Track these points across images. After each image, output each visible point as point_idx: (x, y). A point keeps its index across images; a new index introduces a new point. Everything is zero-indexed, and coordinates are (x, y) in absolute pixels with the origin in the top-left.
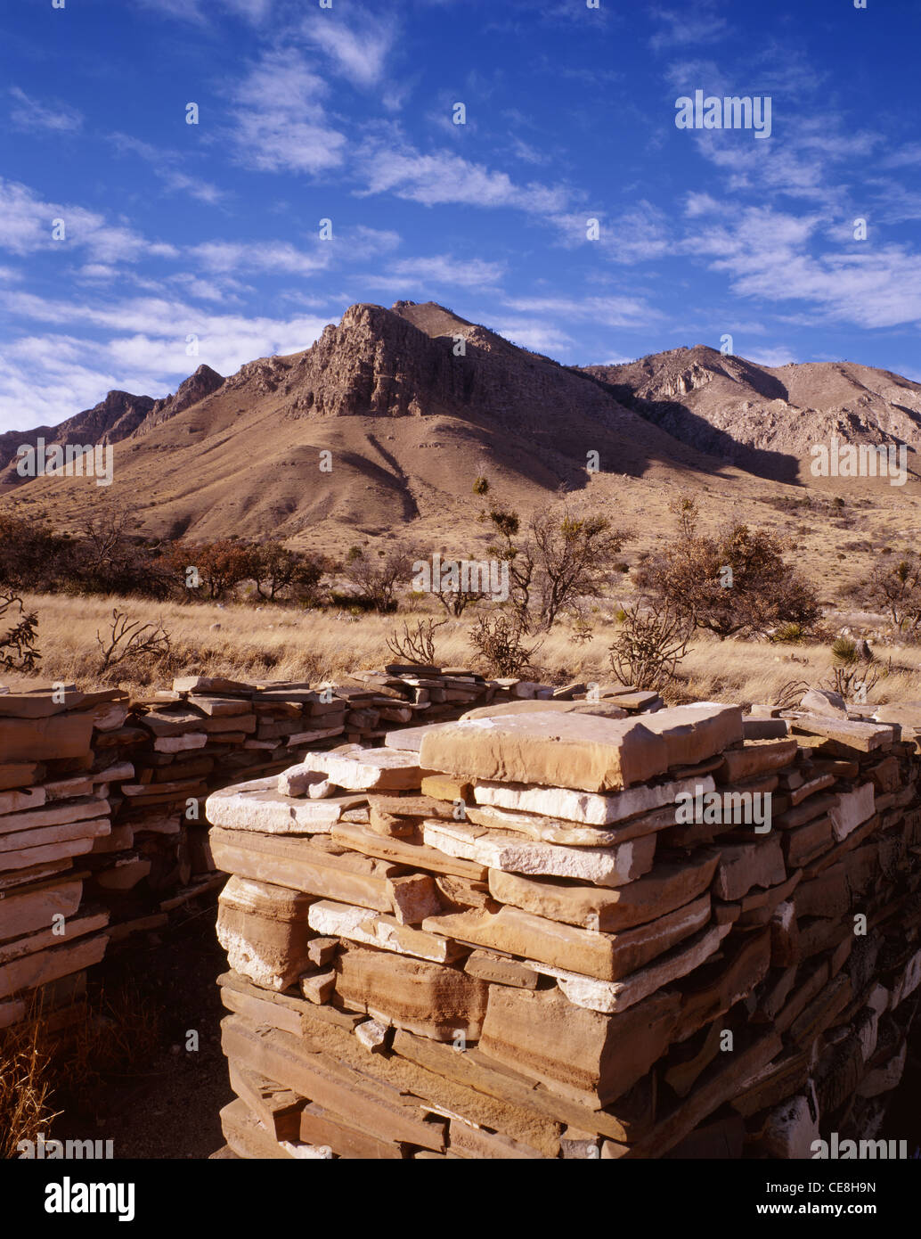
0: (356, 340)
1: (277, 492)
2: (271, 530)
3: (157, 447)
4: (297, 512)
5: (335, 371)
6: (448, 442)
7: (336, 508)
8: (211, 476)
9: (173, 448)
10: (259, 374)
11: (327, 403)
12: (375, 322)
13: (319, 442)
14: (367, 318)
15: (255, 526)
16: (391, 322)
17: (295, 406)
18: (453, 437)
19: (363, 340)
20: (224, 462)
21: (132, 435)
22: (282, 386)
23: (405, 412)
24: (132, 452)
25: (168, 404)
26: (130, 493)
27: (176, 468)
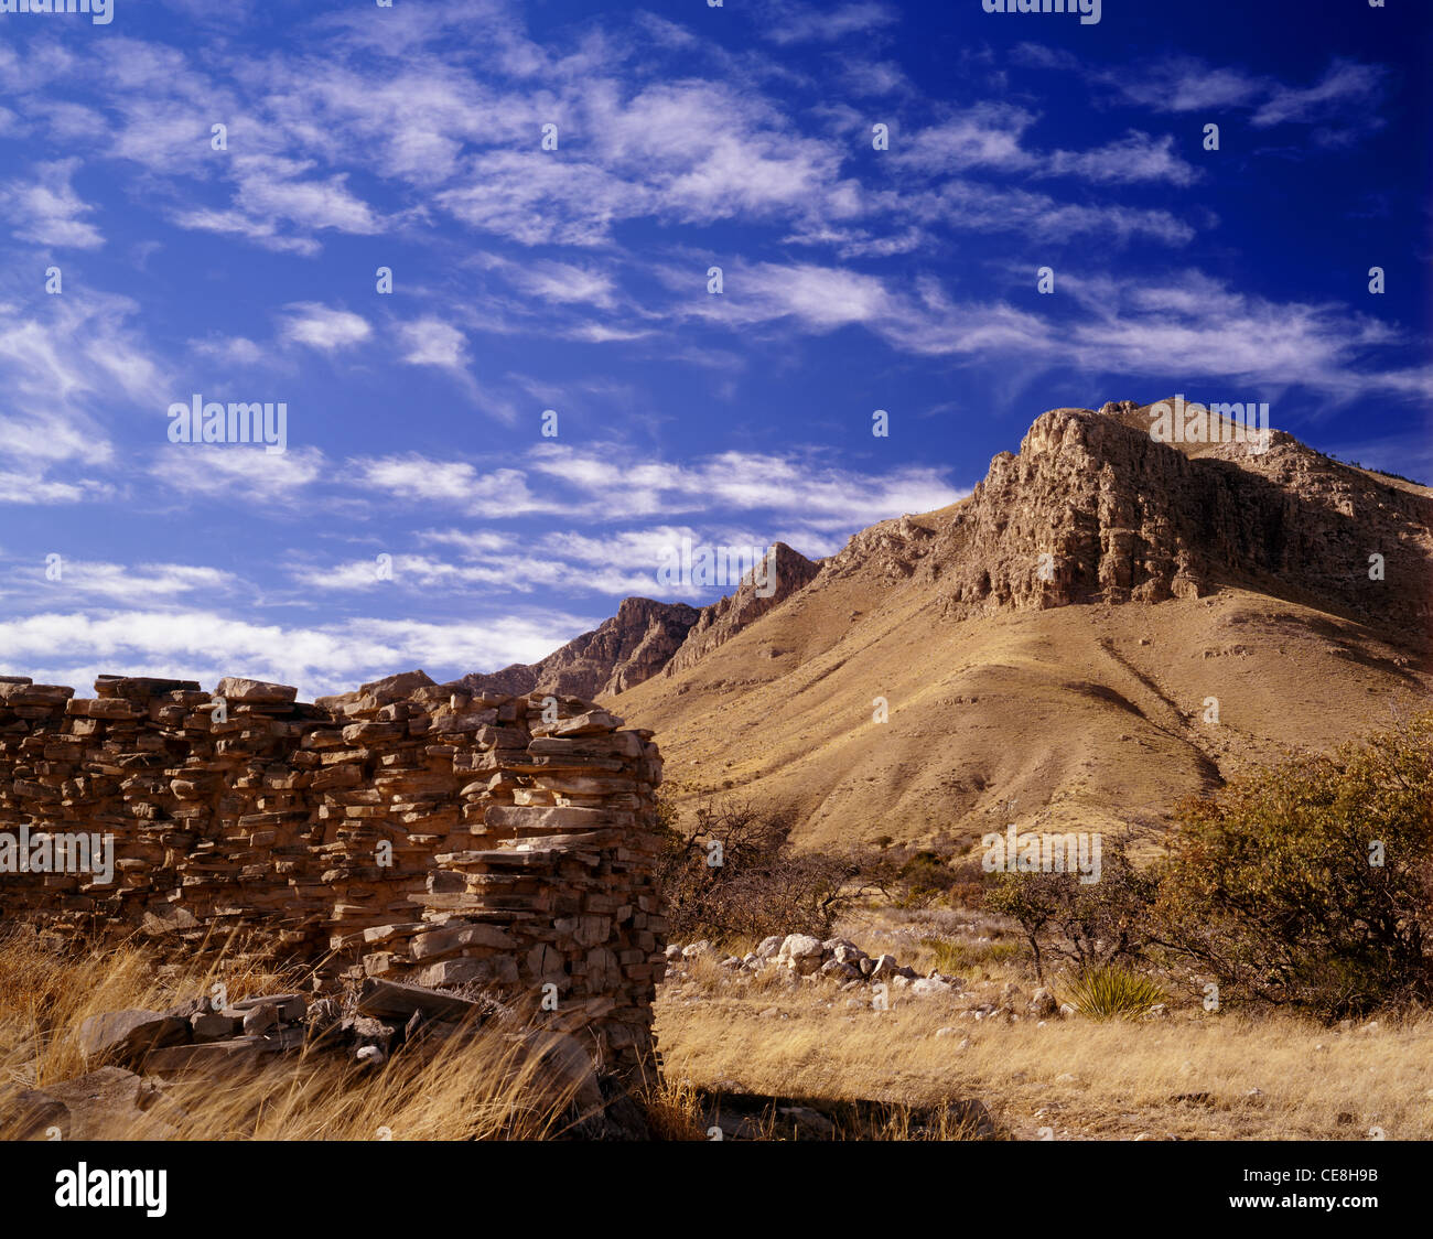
0: (1059, 473)
1: (951, 753)
2: (949, 825)
3: (719, 685)
4: (993, 790)
5: (1025, 530)
6: (1259, 643)
7: (1067, 780)
8: (818, 731)
9: (747, 685)
10: (884, 548)
11: (1019, 586)
12: (1090, 437)
13: (1013, 658)
14: (1076, 433)
15: (918, 817)
16: (1115, 437)
17: (958, 598)
18: (1268, 632)
19: (1074, 471)
20: (839, 703)
21: (665, 669)
22: (924, 567)
23: (1164, 593)
24: (677, 697)
25: (723, 612)
26: (685, 766)
27: (757, 718)
